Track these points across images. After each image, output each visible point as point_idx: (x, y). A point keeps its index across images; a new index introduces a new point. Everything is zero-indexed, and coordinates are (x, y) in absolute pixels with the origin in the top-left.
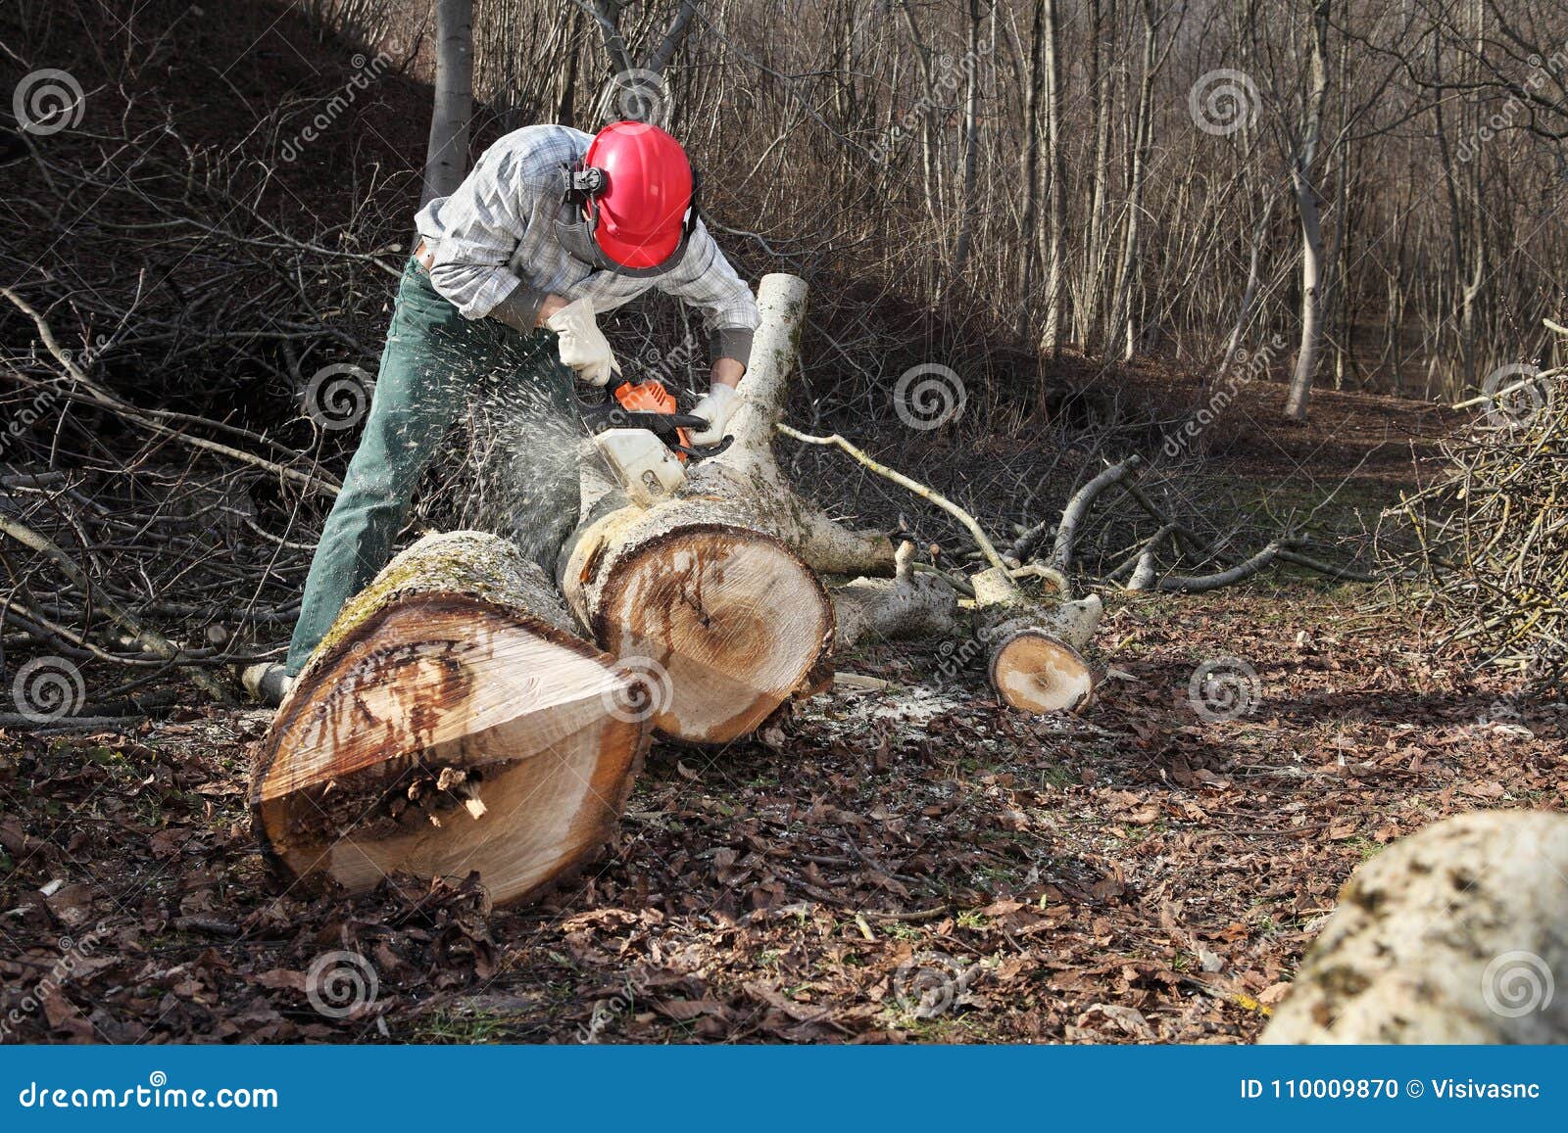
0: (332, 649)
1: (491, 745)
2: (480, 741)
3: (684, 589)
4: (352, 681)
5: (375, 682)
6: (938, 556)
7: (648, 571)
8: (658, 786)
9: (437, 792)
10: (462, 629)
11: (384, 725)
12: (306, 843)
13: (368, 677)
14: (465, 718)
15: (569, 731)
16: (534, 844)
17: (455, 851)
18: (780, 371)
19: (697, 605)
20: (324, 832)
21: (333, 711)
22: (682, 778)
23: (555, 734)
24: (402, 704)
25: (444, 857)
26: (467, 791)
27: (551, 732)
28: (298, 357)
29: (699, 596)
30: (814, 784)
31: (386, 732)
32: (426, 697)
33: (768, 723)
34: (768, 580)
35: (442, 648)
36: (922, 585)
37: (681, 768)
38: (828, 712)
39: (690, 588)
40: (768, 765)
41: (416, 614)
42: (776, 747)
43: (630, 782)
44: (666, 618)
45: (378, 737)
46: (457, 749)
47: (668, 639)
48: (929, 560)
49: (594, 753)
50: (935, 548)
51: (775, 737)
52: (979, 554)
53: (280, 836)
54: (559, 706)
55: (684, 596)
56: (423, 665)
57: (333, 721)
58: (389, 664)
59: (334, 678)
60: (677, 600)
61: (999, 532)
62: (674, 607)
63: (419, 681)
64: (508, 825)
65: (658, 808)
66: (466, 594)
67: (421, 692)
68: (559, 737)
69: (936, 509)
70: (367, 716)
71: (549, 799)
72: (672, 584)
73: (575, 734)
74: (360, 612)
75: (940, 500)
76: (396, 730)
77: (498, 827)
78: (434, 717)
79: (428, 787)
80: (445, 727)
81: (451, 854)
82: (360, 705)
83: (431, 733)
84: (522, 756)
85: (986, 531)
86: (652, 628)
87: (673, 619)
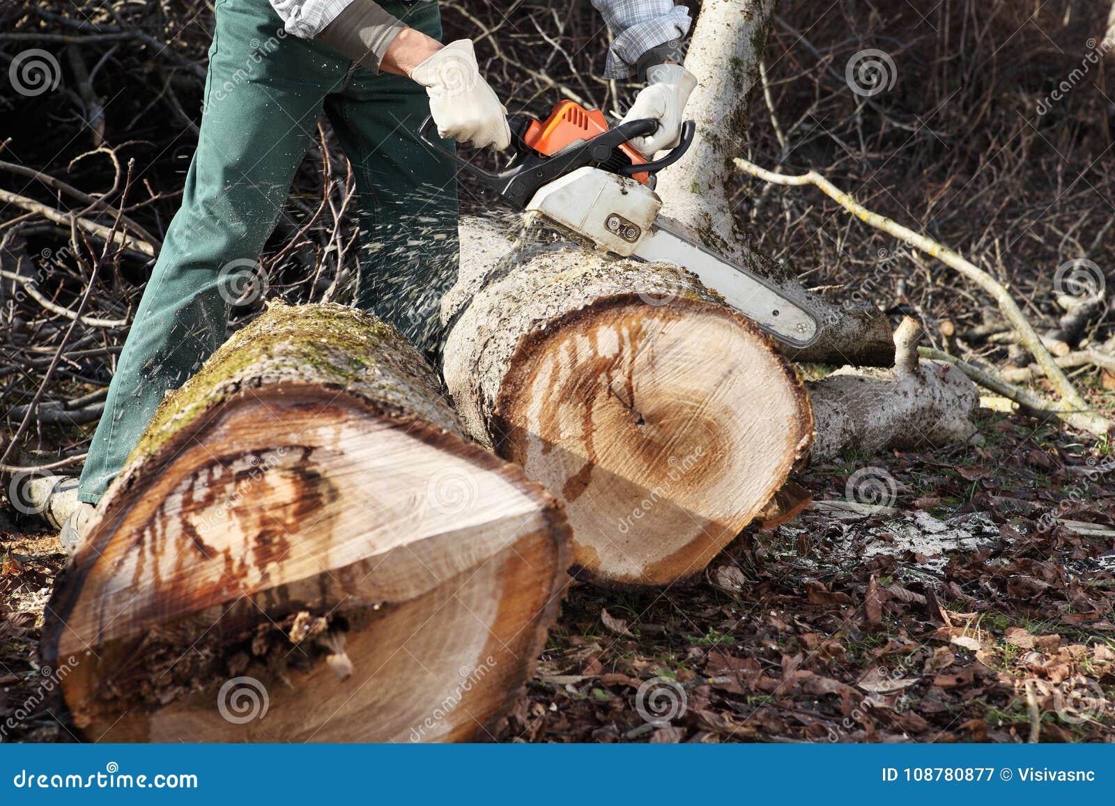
0: (152, 458)
1: (361, 582)
2: (347, 577)
3: (610, 379)
4: (177, 499)
5: (210, 499)
6: (951, 339)
7: (564, 357)
8: (576, 640)
9: (288, 645)
10: (321, 431)
11: (221, 557)
12: (117, 713)
13: (200, 494)
14: (326, 549)
15: (462, 567)
16: (415, 715)
17: (312, 723)
18: (739, 87)
19: (628, 399)
20: (141, 699)
21: (154, 538)
22: (608, 631)
23: (445, 569)
24: (245, 528)
25: (298, 731)
26: (328, 643)
27: (438, 569)
28: (89, 70)
29: (631, 388)
30: (784, 641)
31: (222, 568)
32: (274, 521)
33: (720, 560)
34: (724, 368)
35: (297, 456)
36: (930, 377)
37: (606, 618)
38: (802, 546)
39: (619, 378)
40: (722, 616)
41: (260, 412)
42: (732, 593)
43: (542, 634)
44: (587, 419)
45: (213, 572)
46: (315, 588)
47: (589, 446)
48: (939, 343)
49: (494, 596)
50: (947, 328)
51: (731, 578)
52: (1010, 336)
53: (82, 703)
54: (449, 534)
55: (610, 389)
56: (272, 478)
57: (153, 551)
58: (227, 478)
59: (155, 494)
60: (602, 394)
61: (1038, 305)
62: (597, 404)
63: (267, 500)
64: (381, 690)
65: (576, 671)
66: (327, 385)
67: (269, 514)
68: (449, 574)
69: (951, 273)
70: (199, 543)
71: (435, 656)
72: (596, 373)
73: (470, 571)
74: (188, 408)
75: (954, 260)
76: (237, 563)
77: (369, 691)
78: (284, 545)
79: (279, 638)
80: (300, 560)
81: (306, 728)
82: (189, 530)
83: (282, 568)
84: (400, 598)
85: (1021, 304)
86: (569, 431)
87: (594, 419)
